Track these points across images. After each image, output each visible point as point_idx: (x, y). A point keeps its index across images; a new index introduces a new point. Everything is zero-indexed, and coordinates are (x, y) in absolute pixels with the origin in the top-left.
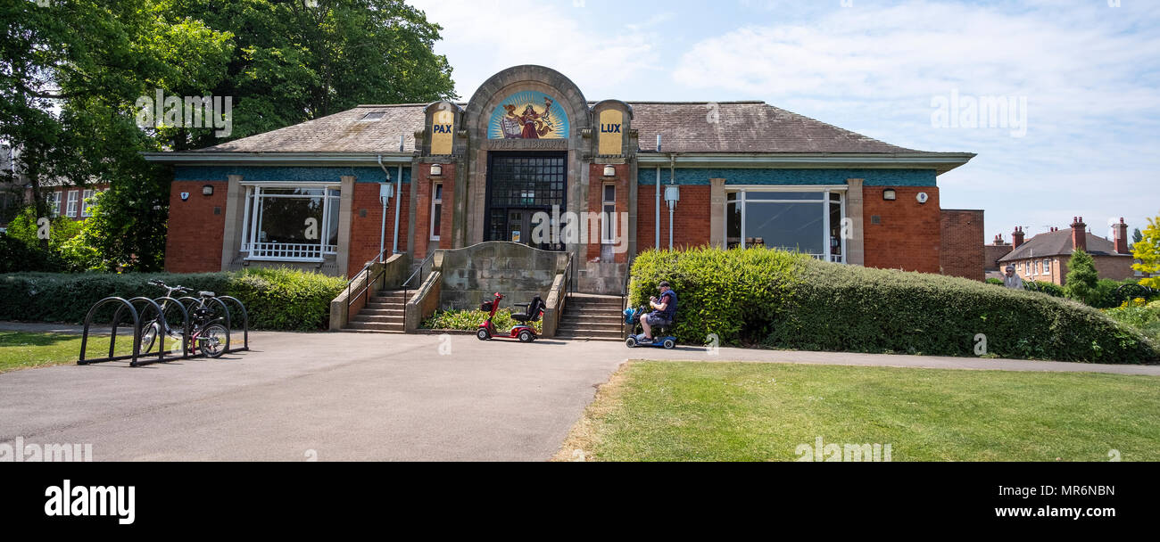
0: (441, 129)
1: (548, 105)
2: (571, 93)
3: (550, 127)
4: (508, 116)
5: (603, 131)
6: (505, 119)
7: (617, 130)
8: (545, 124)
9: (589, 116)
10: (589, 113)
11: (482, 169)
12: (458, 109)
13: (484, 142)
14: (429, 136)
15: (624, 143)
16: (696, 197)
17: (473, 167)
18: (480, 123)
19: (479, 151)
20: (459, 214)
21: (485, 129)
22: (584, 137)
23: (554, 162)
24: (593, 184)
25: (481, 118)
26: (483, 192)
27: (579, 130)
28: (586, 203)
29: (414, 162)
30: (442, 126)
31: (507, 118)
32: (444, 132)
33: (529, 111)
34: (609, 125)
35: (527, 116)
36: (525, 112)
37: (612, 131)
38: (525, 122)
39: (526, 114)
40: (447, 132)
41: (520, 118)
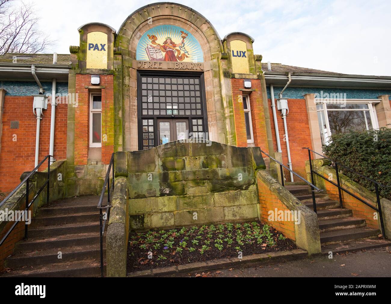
0: (96, 47)
1: (184, 38)
2: (205, 27)
3: (186, 54)
4: (151, 44)
5: (234, 56)
6: (149, 47)
7: (244, 56)
8: (182, 52)
9: (221, 44)
10: (221, 42)
11: (133, 84)
12: (111, 30)
13: (134, 62)
14: (84, 52)
15: (250, 65)
16: (297, 107)
17: (127, 81)
18: (130, 46)
19: (131, 69)
20: (120, 120)
21: (134, 52)
22: (222, 58)
23: (192, 81)
24: (235, 95)
25: (131, 42)
26: (136, 104)
27: (213, 55)
28: (231, 110)
29: (70, 73)
30: (97, 45)
31: (151, 46)
32: (98, 50)
33: (169, 41)
34: (237, 52)
35: (167, 45)
36: (165, 42)
37: (240, 56)
38: (166, 49)
39: (166, 44)
40: (101, 50)
41: (161, 46)
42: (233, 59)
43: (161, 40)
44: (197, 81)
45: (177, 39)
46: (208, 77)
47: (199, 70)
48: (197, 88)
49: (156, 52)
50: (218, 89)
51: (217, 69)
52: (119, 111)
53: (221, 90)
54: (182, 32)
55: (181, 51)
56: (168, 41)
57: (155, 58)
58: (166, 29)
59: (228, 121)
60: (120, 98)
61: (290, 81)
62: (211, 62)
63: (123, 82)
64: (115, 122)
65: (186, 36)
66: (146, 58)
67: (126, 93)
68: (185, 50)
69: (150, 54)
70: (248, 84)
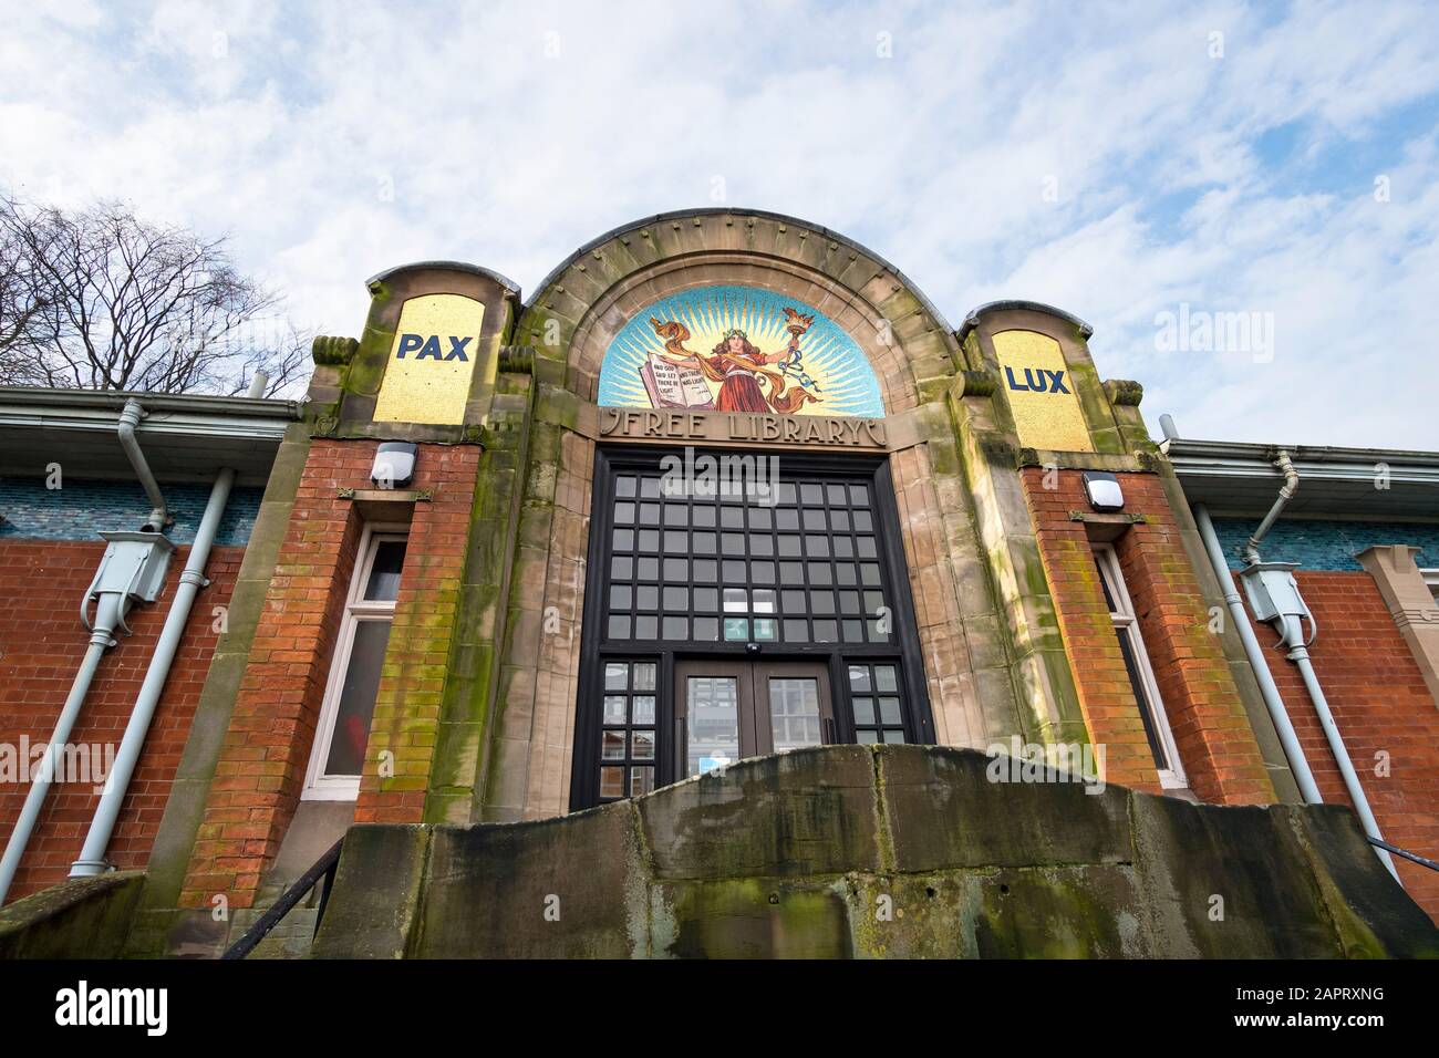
0: (431, 348)
1: (796, 332)
2: (880, 290)
3: (810, 389)
4: (664, 352)
5: (1014, 386)
6: (655, 361)
7: (1057, 386)
8: (791, 383)
9: (955, 346)
10: (952, 340)
11: (575, 500)
12: (502, 287)
13: (585, 411)
14: (377, 363)
15: (1094, 423)
16: (1344, 607)
17: (544, 483)
18: (576, 352)
19: (568, 434)
20: (480, 655)
21: (591, 375)
22: (968, 392)
23: (837, 494)
24: (1051, 540)
25: (579, 337)
26: (578, 584)
27: (925, 387)
28: (1045, 610)
29: (289, 437)
30: (434, 340)
31: (663, 358)
32: (438, 357)
33: (736, 344)
34: (1028, 372)
35: (728, 355)
36: (722, 345)
37: (1042, 388)
38: (723, 372)
39: (725, 352)
40: (450, 357)
41: (706, 360)
42: (1013, 397)
43: (705, 336)
44: (860, 495)
45: (769, 337)
46: (909, 472)
47: (865, 444)
48: (864, 522)
49: (683, 380)
50: (963, 521)
51: (950, 440)
52: (482, 608)
53: (976, 527)
54: (789, 312)
55: (785, 378)
56: (732, 343)
57: (678, 402)
58: (726, 299)
59: (1035, 668)
60: (503, 547)
61: (1292, 482)
62: (918, 412)
63: (526, 483)
64: (454, 665)
65: (806, 326)
66: (640, 400)
67: (534, 532)
68: (804, 375)
69: (656, 389)
70: (1105, 492)
